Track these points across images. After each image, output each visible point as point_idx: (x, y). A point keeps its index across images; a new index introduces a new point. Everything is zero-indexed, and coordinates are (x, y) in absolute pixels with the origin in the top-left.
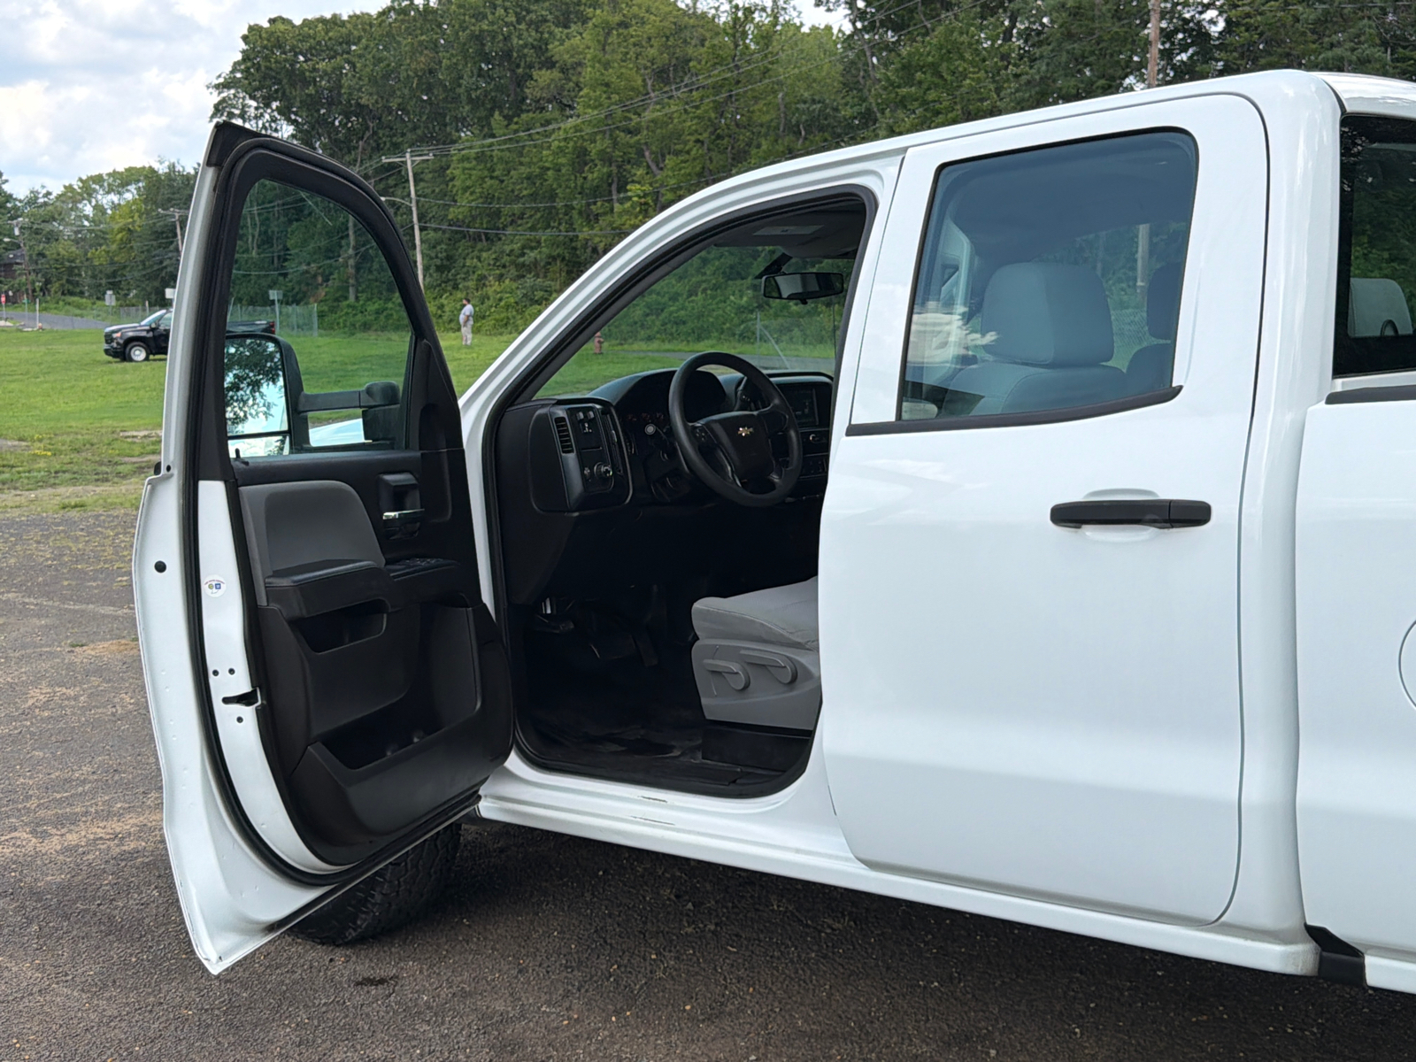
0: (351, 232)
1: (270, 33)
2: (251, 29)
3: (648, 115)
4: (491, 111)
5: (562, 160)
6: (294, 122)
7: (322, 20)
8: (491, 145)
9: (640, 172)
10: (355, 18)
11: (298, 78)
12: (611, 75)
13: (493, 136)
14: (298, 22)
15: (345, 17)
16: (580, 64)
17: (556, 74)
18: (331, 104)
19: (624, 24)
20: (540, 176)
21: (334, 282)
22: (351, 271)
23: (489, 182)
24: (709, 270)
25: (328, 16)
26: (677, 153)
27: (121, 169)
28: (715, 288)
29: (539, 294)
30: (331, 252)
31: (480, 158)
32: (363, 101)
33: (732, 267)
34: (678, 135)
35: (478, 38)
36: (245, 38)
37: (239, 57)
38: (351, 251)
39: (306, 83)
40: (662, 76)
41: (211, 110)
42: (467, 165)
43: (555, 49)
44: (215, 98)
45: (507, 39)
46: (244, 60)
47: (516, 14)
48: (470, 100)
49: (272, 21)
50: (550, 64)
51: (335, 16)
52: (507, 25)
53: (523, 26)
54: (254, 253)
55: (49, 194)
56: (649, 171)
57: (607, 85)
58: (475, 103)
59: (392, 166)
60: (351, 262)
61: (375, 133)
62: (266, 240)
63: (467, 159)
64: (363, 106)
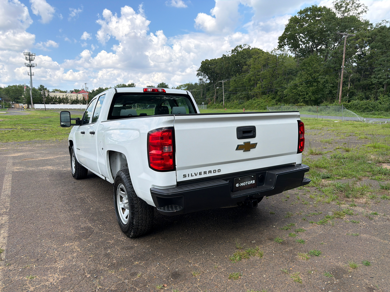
0: (215, 93)
1: (205, 62)
2: (202, 61)
3: (261, 73)
4: (237, 73)
5: (247, 81)
6: (208, 76)
9: (259, 82)
10: (218, 59)
11: (209, 69)
12: (255, 66)
13: (237, 77)
14: (209, 60)
15: (217, 59)
16: (251, 65)
17: (247, 66)
18: (214, 73)
19: (259, 58)
20: (244, 83)
21: (212, 101)
22: (215, 99)
23: (236, 84)
24: (269, 98)
25: (214, 59)
26: (266, 79)
27: (185, 84)
28: (270, 101)
29: (242, 103)
30: (212, 96)
31: (235, 81)
32: (218, 72)
33: (273, 97)
34: (266, 76)
35: (236, 61)
36: (201, 63)
37: (200, 66)
38: (215, 96)
39: (210, 70)
40: (264, 66)
41: (196, 75)
42: (232, 82)
43: (247, 62)
44: (197, 73)
45: (240, 61)
47: (241, 57)
48: (234, 71)
49: (206, 60)
50: (246, 65)
51: (215, 59)
52: (240, 59)
53: (242, 59)
54: (201, 97)
56: (261, 82)
57: (255, 68)
58: (234, 72)
59: (220, 82)
60: (215, 98)
61: (220, 77)
62: (203, 94)
63: (232, 81)
64: (218, 73)
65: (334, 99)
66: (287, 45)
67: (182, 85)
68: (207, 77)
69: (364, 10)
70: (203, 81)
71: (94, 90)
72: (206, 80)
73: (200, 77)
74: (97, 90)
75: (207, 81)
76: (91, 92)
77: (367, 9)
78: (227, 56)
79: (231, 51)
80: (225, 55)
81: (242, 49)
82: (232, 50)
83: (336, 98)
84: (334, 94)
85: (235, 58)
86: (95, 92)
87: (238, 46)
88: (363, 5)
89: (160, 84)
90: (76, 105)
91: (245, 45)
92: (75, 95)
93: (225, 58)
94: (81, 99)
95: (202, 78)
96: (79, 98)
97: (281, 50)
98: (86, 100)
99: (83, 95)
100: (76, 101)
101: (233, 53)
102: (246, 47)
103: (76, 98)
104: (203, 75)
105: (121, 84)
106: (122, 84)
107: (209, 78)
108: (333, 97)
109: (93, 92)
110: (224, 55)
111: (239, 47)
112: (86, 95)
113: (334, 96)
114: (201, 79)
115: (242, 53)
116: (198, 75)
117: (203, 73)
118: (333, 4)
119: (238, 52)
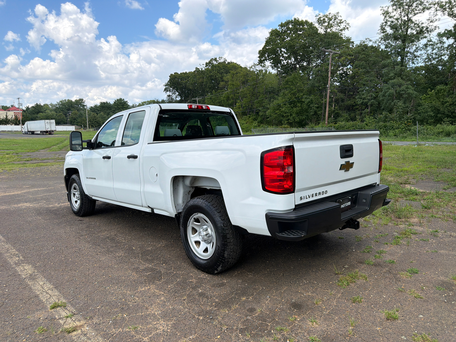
1: (174, 75)
2: (171, 75)
3: (241, 90)
4: (213, 89)
5: (225, 99)
6: (178, 92)
7: (183, 73)
8: (212, 96)
9: (239, 101)
10: (189, 73)
11: (179, 83)
12: (234, 83)
13: (213, 94)
14: (179, 73)
15: (188, 72)
16: (229, 81)
17: (224, 83)
18: (185, 89)
19: (237, 73)
20: (221, 102)
23: (212, 103)
24: (250, 119)
25: (185, 72)
26: (245, 98)
27: (149, 100)
28: (251, 122)
29: (220, 124)
31: (211, 98)
33: (255, 118)
34: (246, 94)
35: (211, 76)
36: (170, 76)
37: (169, 80)
39: (180, 85)
40: (243, 83)
41: (164, 90)
43: (224, 78)
44: (165, 88)
45: (216, 76)
46: (169, 81)
47: (217, 72)
48: (209, 88)
49: (175, 73)
50: (223, 81)
51: (186, 72)
52: (216, 73)
53: (219, 74)
55: (136, 105)
56: (240, 101)
57: (233, 85)
58: (210, 88)
59: (195, 100)
61: (193, 94)
63: (208, 99)
64: (190, 89)
65: (319, 120)
66: (268, 61)
67: (145, 102)
68: (177, 93)
69: (346, 26)
70: (171, 98)
71: (29, 107)
72: (176, 97)
73: (168, 93)
74: (33, 107)
75: (177, 98)
76: (25, 109)
77: (349, 25)
78: (200, 69)
79: (205, 64)
80: (199, 69)
81: (217, 62)
82: (206, 63)
83: (321, 119)
84: (319, 115)
85: (211, 72)
86: (30, 110)
87: (213, 59)
88: (345, 22)
89: (118, 100)
90: (5, 126)
91: (220, 58)
92: (4, 113)
93: (198, 71)
94: (12, 118)
95: (171, 94)
96: (9, 117)
97: (261, 66)
98: (19, 119)
99: (14, 113)
100: (5, 121)
101: (208, 67)
102: (222, 61)
103: (5, 117)
104: (172, 91)
105: (65, 100)
106: (67, 99)
107: (180, 95)
108: (318, 118)
109: (27, 110)
110: (197, 68)
111: (214, 60)
112: (19, 113)
113: (319, 118)
114: (169, 96)
115: (219, 67)
116: (166, 90)
117: (171, 89)
118: (316, 18)
119: (213, 66)
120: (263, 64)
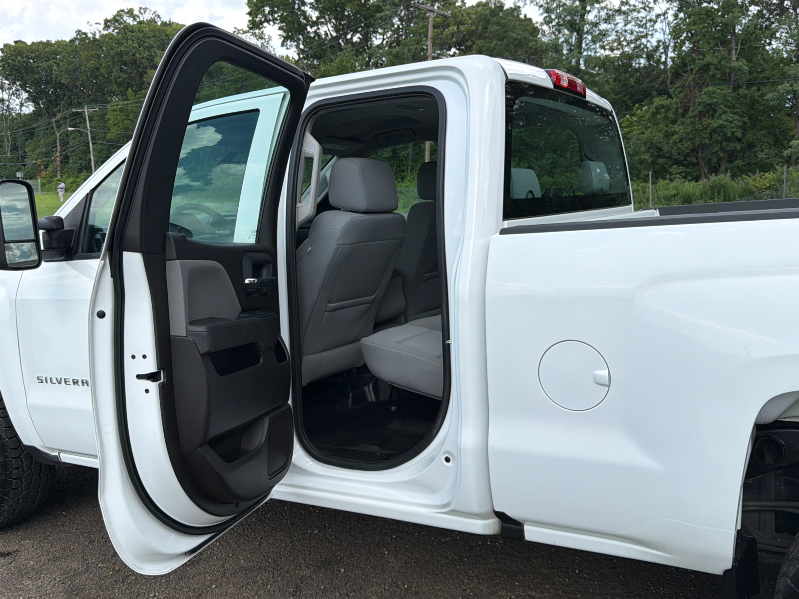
0: (58, 144)
1: (15, 48)
2: (5, 45)
4: (127, 88)
6: (27, 92)
7: (41, 43)
8: (127, 104)
10: (58, 42)
11: (29, 70)
13: (128, 100)
14: (29, 43)
15: (53, 42)
18: (47, 83)
21: (50, 169)
22: (58, 163)
23: (126, 121)
25: (45, 41)
30: (47, 154)
31: (121, 110)
32: (62, 82)
35: (121, 54)
38: (58, 154)
39: (33, 72)
42: (115, 113)
43: (157, 60)
45: (134, 55)
47: (138, 43)
48: (116, 83)
49: (15, 42)
50: (154, 67)
51: (48, 41)
52: (134, 48)
53: (142, 49)
54: (9, 155)
58: (119, 84)
59: (78, 113)
60: (58, 159)
61: (69, 98)
62: (14, 148)
63: (115, 110)
64: (63, 84)
65: (403, 171)
66: (271, 23)
68: (25, 95)
70: (8, 106)
72: (22, 105)
75: (23, 108)
78: (90, 35)
79: (102, 23)
80: (85, 34)
81: (135, 19)
82: (106, 21)
83: (407, 168)
84: (402, 160)
85: (120, 44)
87: (123, 11)
91: (142, 11)
93: (81, 40)
95: (5, 96)
97: (254, 34)
101: (110, 30)
102: (146, 17)
104: (9, 89)
107: (33, 99)
108: (399, 166)
110: (79, 32)
111: (128, 13)
113: (404, 165)
115: (141, 31)
117: (7, 82)
119: (127, 27)
120: (257, 31)
